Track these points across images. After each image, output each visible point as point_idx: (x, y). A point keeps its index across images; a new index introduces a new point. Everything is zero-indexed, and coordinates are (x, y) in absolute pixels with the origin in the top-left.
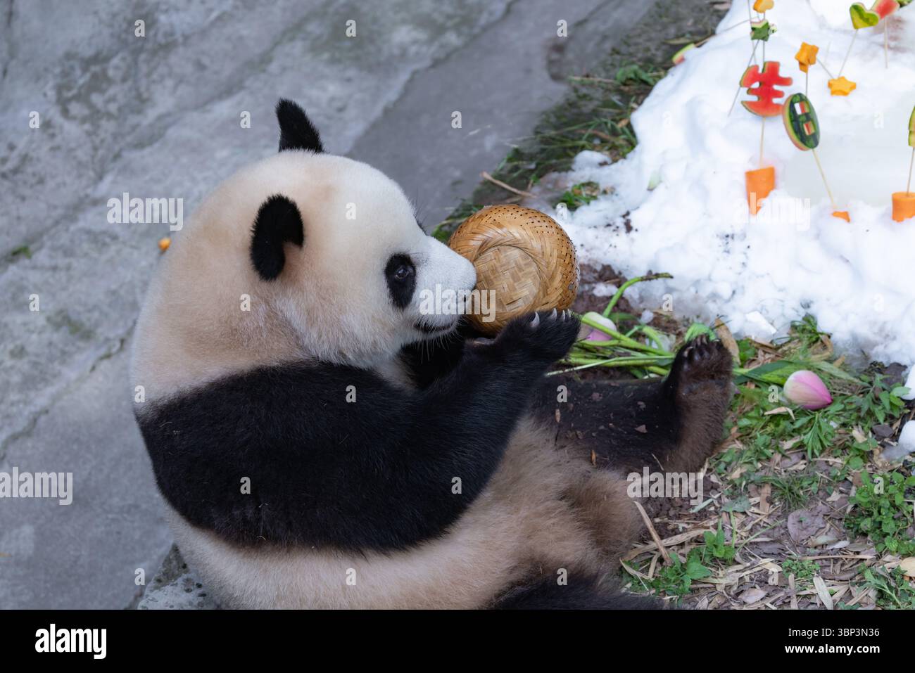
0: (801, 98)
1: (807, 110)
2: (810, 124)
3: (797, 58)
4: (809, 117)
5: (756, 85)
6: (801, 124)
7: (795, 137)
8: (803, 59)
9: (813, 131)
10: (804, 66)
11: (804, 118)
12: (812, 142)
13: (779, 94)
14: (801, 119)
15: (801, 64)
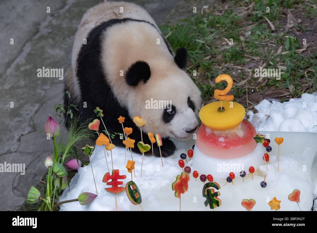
0: (132, 183)
1: (135, 188)
2: (137, 193)
3: (127, 167)
4: (137, 191)
5: (110, 180)
6: (134, 194)
7: (132, 200)
8: (129, 167)
9: (139, 196)
10: (130, 170)
11: (134, 191)
12: (139, 201)
13: (121, 183)
14: (133, 192)
15: (129, 169)
